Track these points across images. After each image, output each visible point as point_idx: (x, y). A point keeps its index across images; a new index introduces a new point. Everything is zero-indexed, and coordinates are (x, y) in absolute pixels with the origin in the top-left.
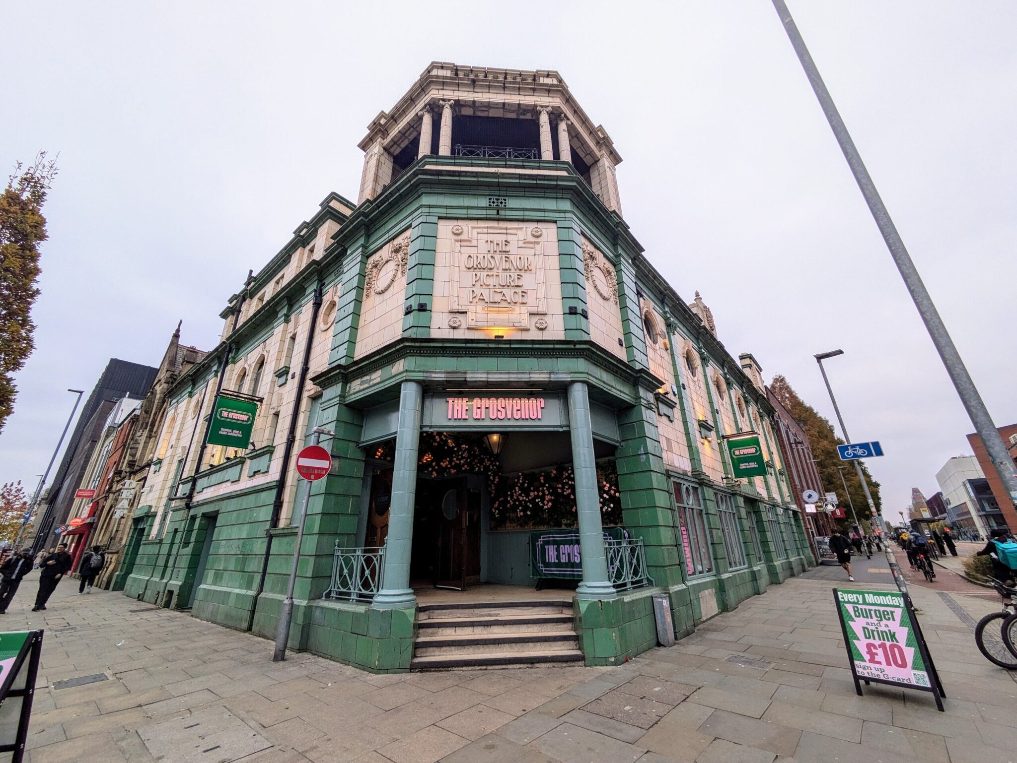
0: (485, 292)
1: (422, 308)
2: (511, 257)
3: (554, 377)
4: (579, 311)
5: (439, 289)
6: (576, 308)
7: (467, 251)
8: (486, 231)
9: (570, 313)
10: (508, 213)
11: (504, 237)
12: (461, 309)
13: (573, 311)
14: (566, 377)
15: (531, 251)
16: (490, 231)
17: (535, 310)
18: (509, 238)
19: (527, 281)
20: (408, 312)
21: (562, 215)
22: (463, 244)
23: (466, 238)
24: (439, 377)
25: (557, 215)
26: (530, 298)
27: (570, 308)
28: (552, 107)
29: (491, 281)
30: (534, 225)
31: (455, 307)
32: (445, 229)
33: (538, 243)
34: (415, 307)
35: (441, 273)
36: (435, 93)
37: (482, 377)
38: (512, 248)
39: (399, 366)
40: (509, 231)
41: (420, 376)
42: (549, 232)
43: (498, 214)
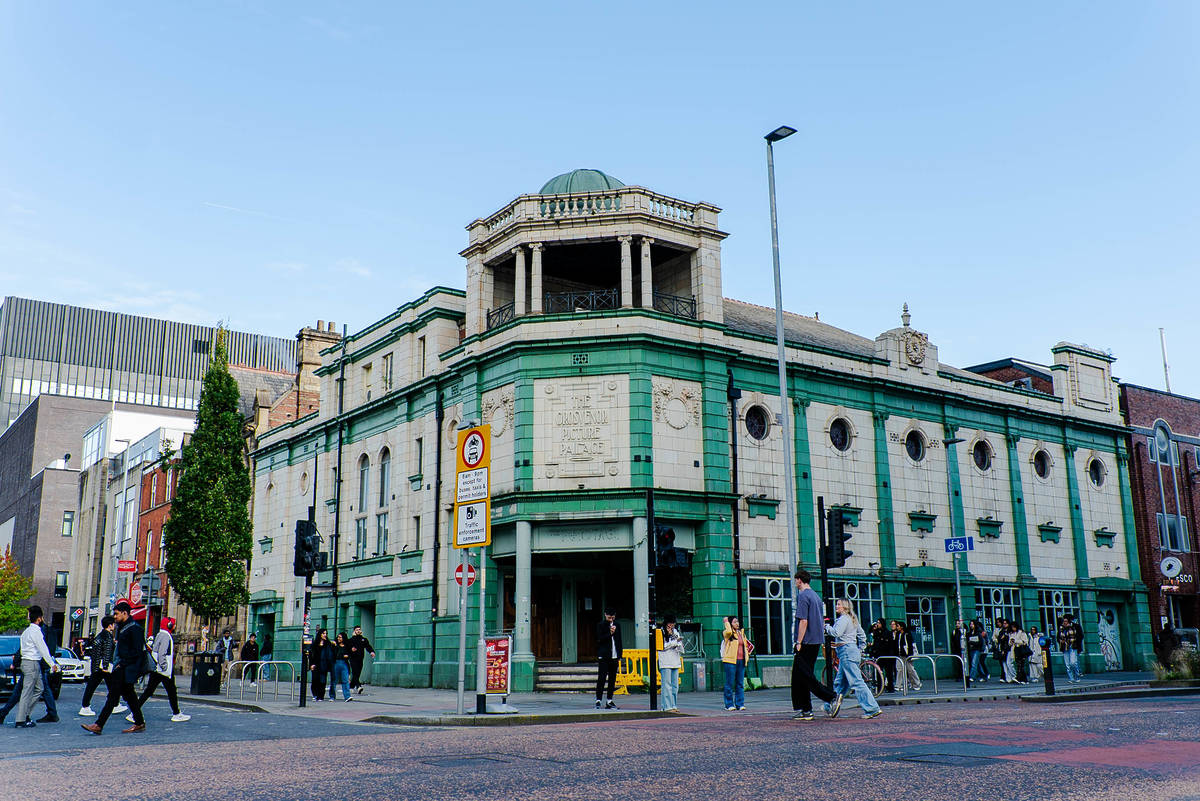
0: (572, 445)
1: (526, 463)
2: (592, 411)
3: (620, 515)
4: (643, 458)
5: (537, 445)
6: (639, 456)
7: (558, 408)
8: (571, 387)
9: (635, 461)
10: (588, 370)
11: (586, 393)
12: (555, 461)
13: (637, 459)
14: (629, 514)
15: (608, 405)
16: (575, 387)
17: (608, 459)
18: (592, 393)
19: (604, 433)
20: (517, 465)
21: (633, 367)
22: (555, 402)
23: (556, 397)
24: (540, 517)
25: (630, 367)
26: (606, 449)
27: (636, 457)
28: (633, 236)
29: (575, 435)
30: (611, 378)
31: (550, 460)
32: (540, 387)
33: (613, 396)
34: (521, 463)
35: (538, 431)
36: (524, 237)
37: (569, 516)
38: (592, 403)
39: (513, 509)
40: (590, 386)
41: (529, 518)
42: (623, 383)
43: (581, 371)
